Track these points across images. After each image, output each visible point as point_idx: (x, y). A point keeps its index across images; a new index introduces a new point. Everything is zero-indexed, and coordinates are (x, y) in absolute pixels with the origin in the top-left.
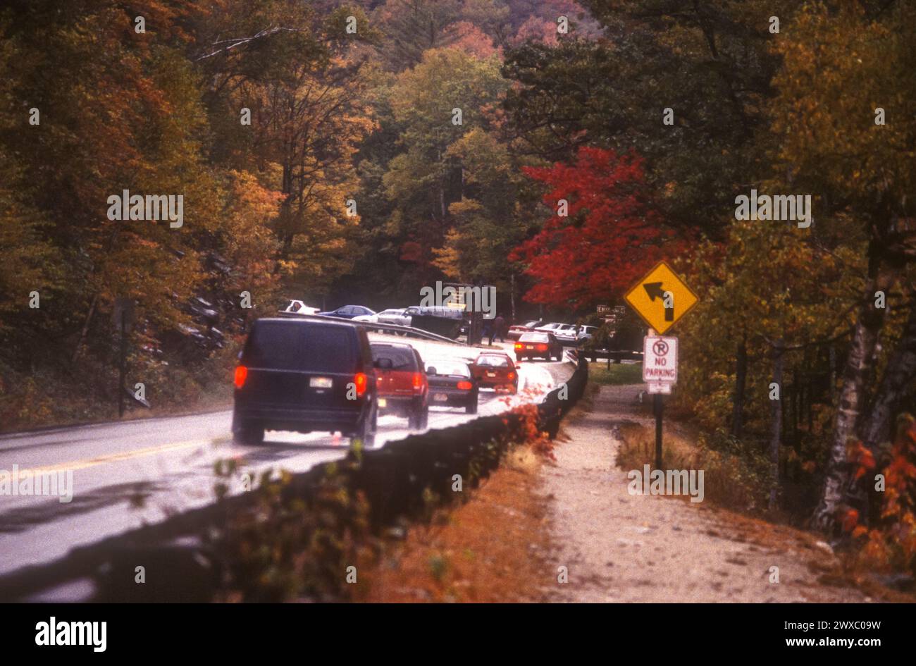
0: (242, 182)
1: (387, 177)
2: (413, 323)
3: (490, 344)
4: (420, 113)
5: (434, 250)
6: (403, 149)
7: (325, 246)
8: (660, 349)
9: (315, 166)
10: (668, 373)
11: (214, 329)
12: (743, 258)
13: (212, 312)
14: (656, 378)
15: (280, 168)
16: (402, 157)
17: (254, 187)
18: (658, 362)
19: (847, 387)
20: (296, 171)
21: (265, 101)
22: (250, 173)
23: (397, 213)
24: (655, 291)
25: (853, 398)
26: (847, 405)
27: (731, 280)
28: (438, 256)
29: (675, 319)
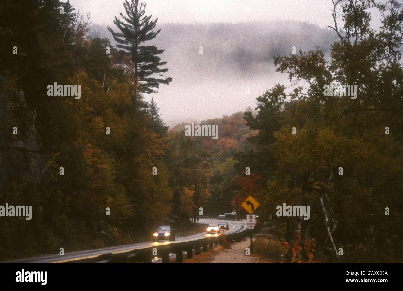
0: (185, 189)
1: (220, 187)
2: (226, 217)
3: (241, 220)
4: (226, 172)
5: (230, 201)
6: (223, 180)
7: (204, 202)
8: (251, 218)
9: (201, 185)
10: (253, 224)
11: (178, 221)
12: (271, 193)
13: (177, 217)
14: (250, 225)
15: (194, 186)
16: (222, 182)
17: (188, 190)
18: (250, 221)
19: (298, 224)
20: (197, 186)
21: (190, 172)
22: (187, 187)
23: (222, 194)
24: (248, 203)
25: (300, 227)
26: (298, 229)
27: (269, 198)
28: (231, 202)
29: (254, 210)
